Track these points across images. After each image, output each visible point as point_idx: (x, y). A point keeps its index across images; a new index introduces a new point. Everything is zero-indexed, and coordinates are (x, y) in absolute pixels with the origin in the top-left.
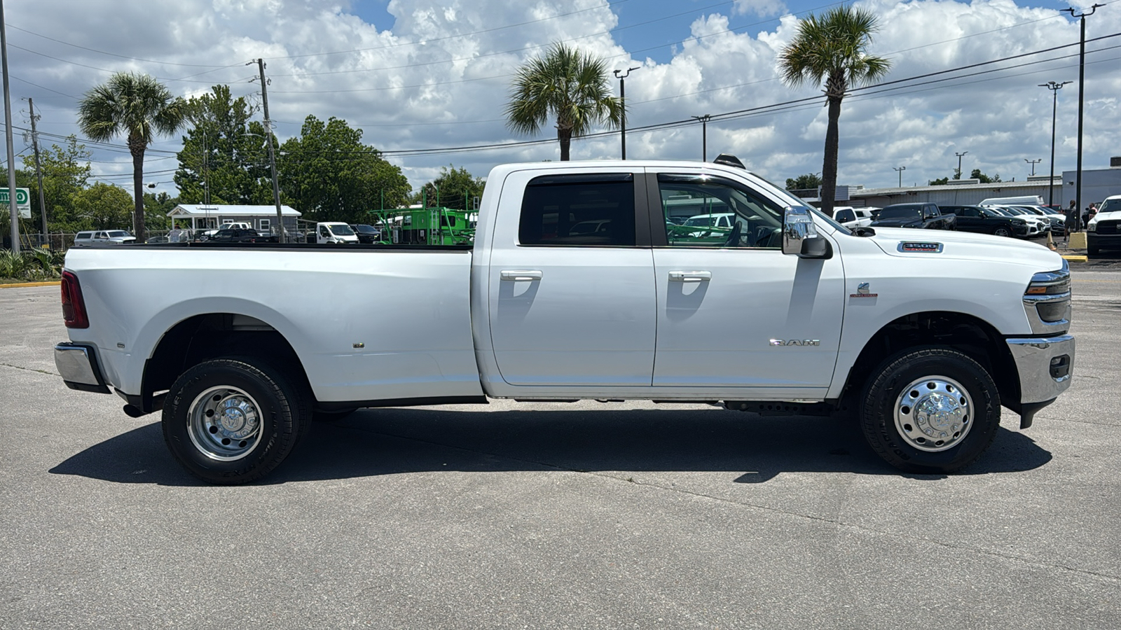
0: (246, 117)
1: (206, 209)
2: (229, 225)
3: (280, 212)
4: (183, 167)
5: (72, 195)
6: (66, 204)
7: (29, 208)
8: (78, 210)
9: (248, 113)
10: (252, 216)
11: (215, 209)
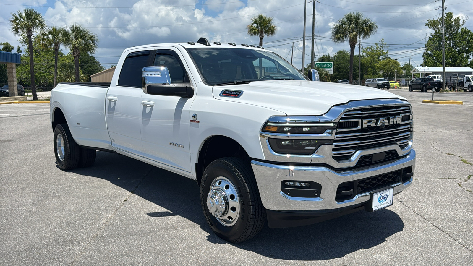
0: (460, 26)
1: (423, 69)
2: (431, 76)
3: (444, 70)
4: (427, 50)
5: (376, 64)
6: (373, 68)
7: (333, 70)
8: (377, 70)
9: (461, 24)
10: (449, 72)
11: (428, 69)
